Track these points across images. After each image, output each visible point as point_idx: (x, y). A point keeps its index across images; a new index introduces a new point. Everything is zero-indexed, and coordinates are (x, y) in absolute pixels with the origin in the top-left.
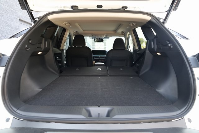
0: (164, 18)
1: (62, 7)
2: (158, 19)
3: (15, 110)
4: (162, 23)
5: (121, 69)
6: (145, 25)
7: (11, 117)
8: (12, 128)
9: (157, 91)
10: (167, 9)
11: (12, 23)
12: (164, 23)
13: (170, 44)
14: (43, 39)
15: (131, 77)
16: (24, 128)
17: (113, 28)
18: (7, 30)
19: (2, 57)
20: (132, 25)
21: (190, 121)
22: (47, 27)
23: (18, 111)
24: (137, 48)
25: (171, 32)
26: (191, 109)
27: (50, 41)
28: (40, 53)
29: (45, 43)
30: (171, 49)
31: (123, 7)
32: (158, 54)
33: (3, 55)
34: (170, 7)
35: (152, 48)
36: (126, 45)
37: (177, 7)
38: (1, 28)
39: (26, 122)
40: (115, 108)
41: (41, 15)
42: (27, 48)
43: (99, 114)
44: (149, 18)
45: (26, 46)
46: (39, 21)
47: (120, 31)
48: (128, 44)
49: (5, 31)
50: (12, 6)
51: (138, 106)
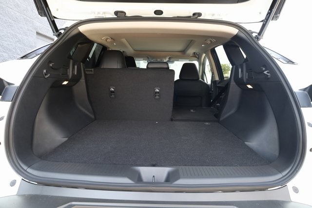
0: (258, 31)
1: (101, 13)
2: (249, 33)
3: (25, 167)
4: (254, 39)
5: (192, 111)
6: (230, 42)
7: (19, 178)
8: (19, 195)
9: (246, 145)
10: (263, 17)
11: (25, 37)
12: (257, 38)
13: (267, 71)
14: (71, 62)
15: (207, 123)
16: (37, 195)
17: (180, 47)
18: (17, 48)
19: (7, 86)
20: (209, 42)
21: (296, 190)
22: (78, 44)
23: (29, 170)
24: (217, 78)
25: (269, 52)
26: (297, 172)
27: (82, 65)
28: (65, 83)
29: (73, 68)
30: (268, 78)
31: (194, 14)
32: (249, 86)
33: (9, 84)
34: (267, 14)
35: (240, 77)
36: (200, 74)
37: (278, 15)
38: (8, 44)
39: (41, 187)
40: (180, 168)
41: (69, 24)
42: (46, 75)
43: (154, 176)
44: (234, 31)
45: (45, 71)
46: (65, 34)
47: (191, 51)
48: (204, 72)
49: (14, 50)
50: (25, 12)
51: (215, 166)
